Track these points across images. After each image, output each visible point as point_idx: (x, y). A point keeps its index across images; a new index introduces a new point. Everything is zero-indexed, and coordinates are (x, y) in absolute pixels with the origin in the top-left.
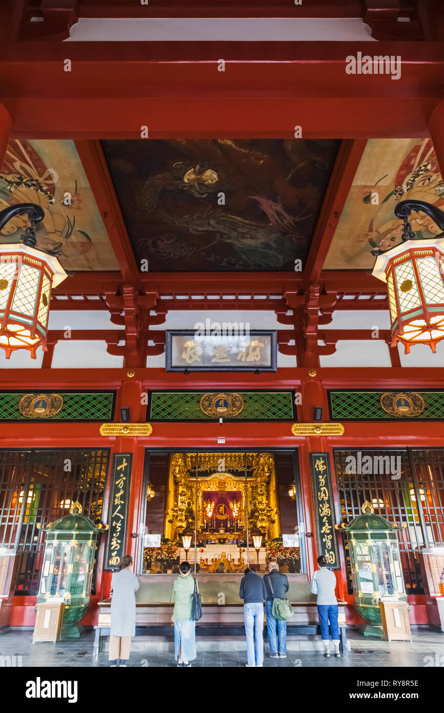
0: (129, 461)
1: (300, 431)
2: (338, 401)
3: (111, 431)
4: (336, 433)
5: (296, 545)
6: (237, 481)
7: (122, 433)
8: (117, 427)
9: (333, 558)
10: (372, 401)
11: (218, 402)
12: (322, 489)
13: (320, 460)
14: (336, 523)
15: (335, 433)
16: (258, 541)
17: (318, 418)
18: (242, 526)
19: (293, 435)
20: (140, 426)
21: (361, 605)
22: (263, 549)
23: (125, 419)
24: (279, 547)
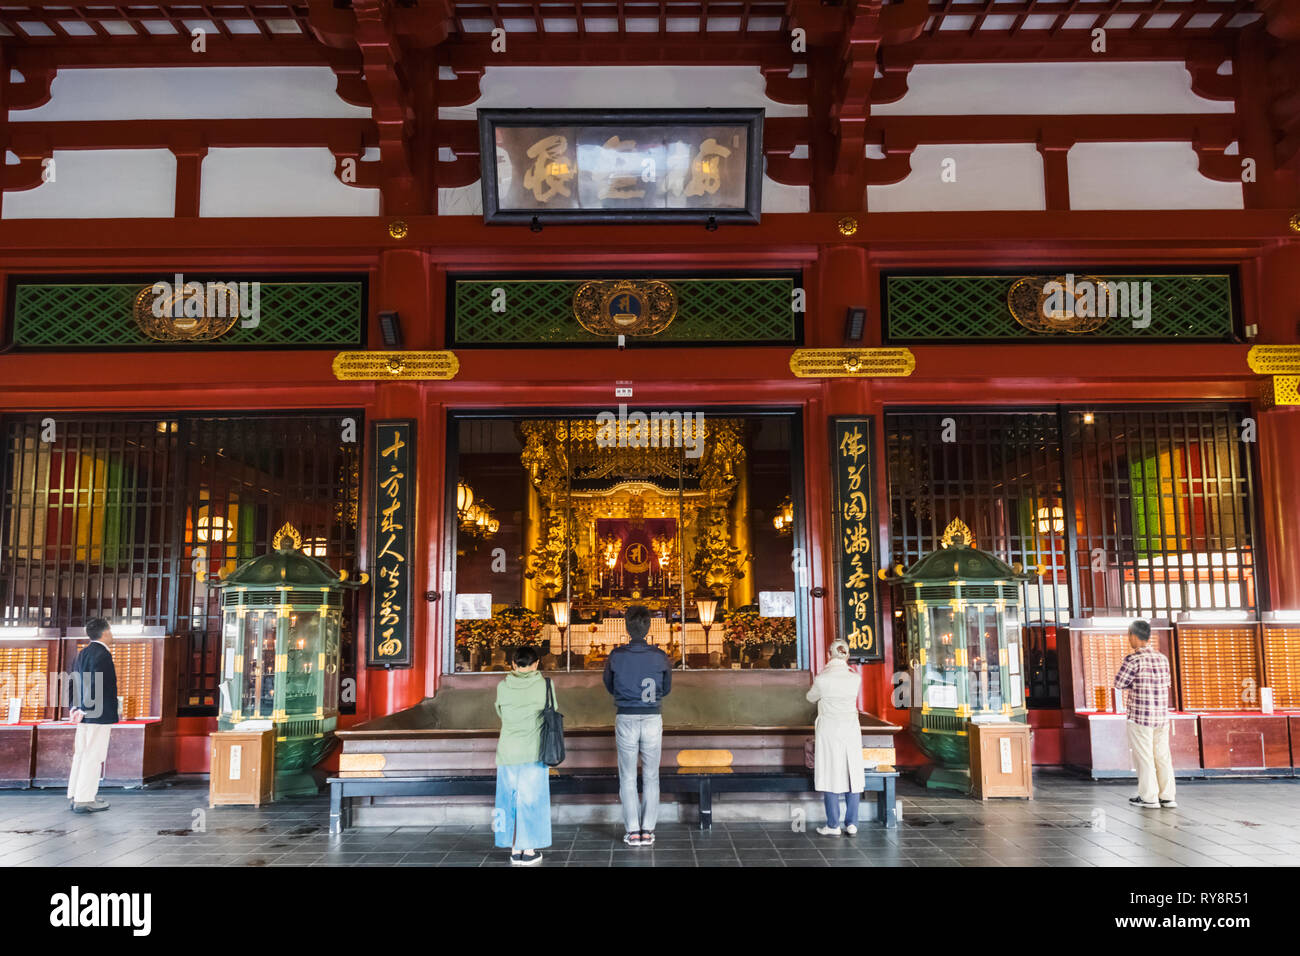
0: (410, 437)
1: (809, 367)
2: (904, 299)
3: (360, 370)
4: (896, 371)
5: (789, 612)
6: (667, 498)
7: (388, 374)
8: (375, 361)
9: (867, 638)
10: (988, 298)
11: (617, 301)
12: (853, 496)
13: (852, 432)
14: (879, 567)
15: (892, 370)
16: (707, 612)
17: (855, 335)
18: (676, 585)
19: (792, 377)
20: (429, 357)
21: (925, 730)
22: (719, 626)
23: (391, 339)
24: (751, 622)
